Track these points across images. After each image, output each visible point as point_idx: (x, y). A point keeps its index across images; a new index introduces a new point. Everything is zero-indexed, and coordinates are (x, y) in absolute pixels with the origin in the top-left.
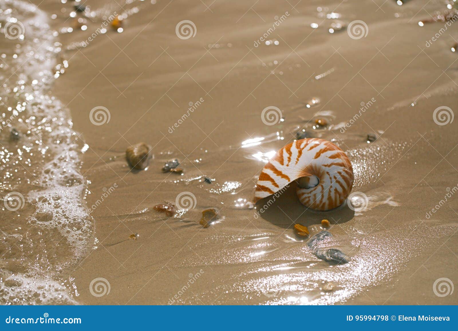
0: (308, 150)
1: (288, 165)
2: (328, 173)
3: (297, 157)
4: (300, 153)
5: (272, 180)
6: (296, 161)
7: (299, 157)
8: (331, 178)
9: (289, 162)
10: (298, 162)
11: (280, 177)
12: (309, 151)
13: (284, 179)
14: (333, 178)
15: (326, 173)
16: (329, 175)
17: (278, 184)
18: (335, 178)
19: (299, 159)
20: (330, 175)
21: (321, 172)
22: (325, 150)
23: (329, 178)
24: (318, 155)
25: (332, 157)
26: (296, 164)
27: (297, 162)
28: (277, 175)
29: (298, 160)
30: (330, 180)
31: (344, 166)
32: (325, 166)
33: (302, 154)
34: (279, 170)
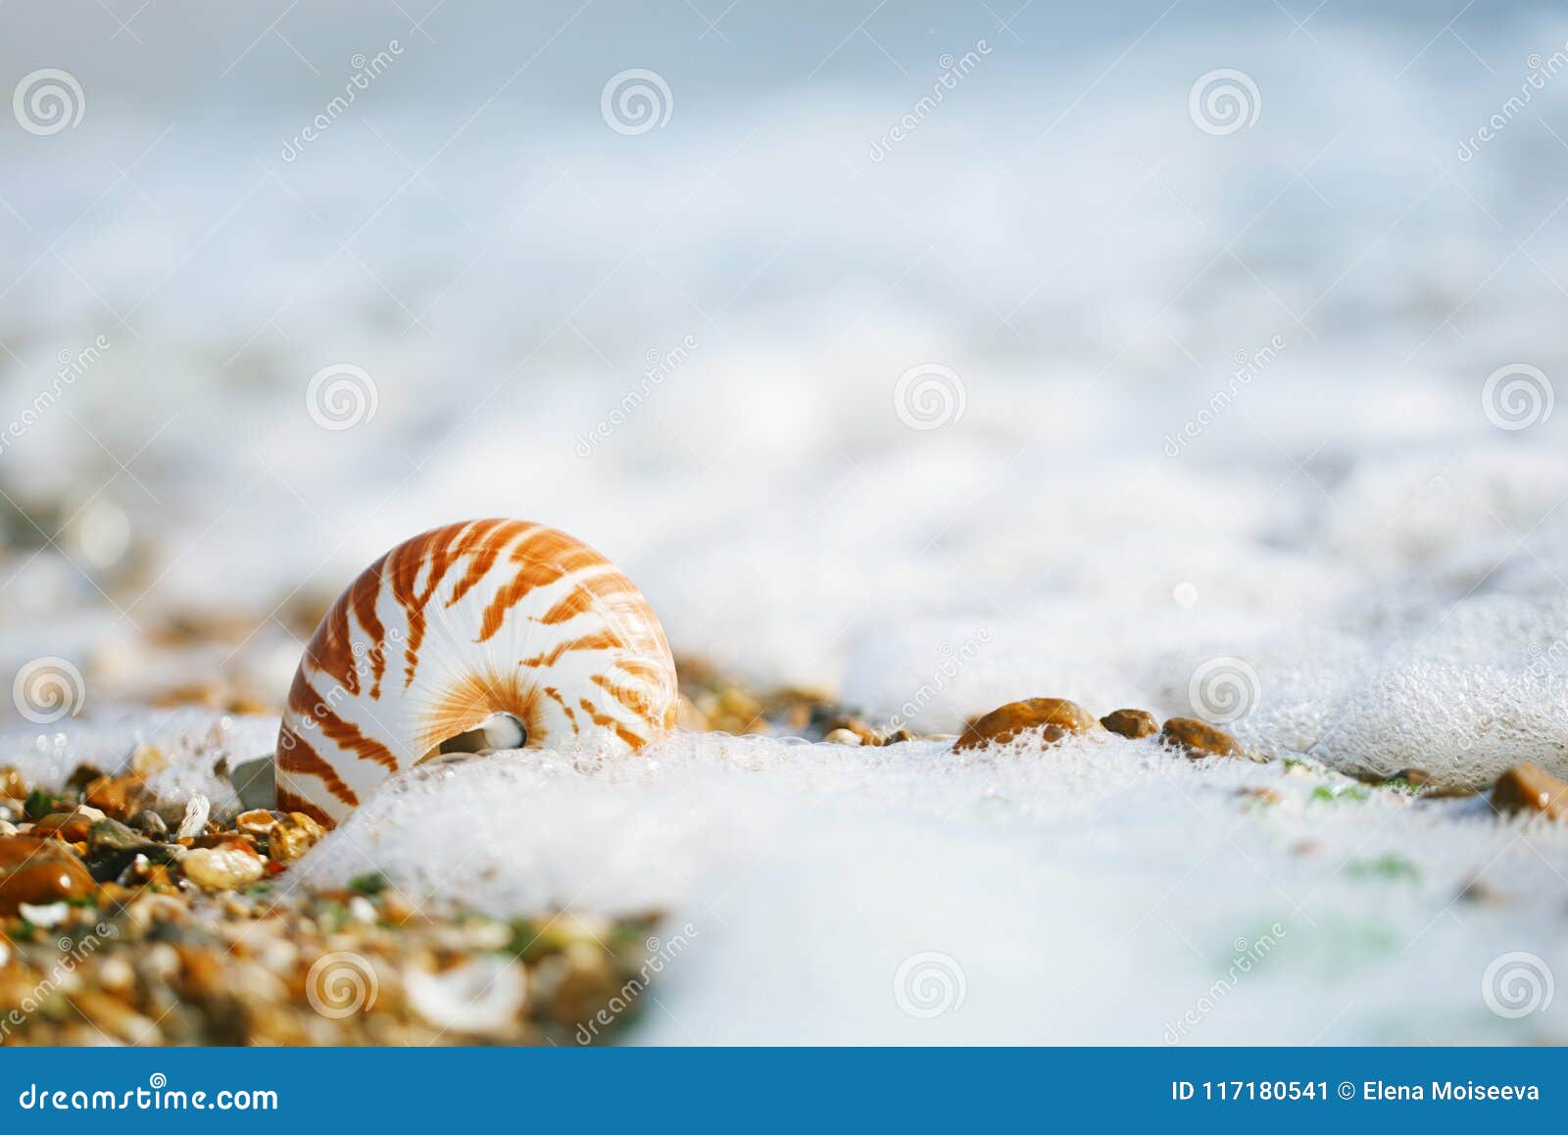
0: (447, 605)
1: (375, 693)
2: (550, 691)
3: (407, 647)
4: (417, 624)
5: (326, 771)
6: (407, 665)
7: (415, 643)
8: (569, 712)
9: (378, 677)
10: (417, 670)
11: (352, 754)
12: (453, 607)
13: (370, 763)
14: (578, 711)
15: (545, 694)
16: (557, 697)
17: (350, 788)
18: (587, 705)
19: (418, 654)
20: (564, 699)
21: (523, 692)
22: (518, 591)
23: (563, 713)
24: (493, 621)
25: (558, 615)
26: (409, 681)
27: (410, 672)
28: (343, 746)
29: (412, 659)
30: (568, 721)
31: (617, 644)
32: (535, 663)
33: (426, 630)
34: (346, 716)
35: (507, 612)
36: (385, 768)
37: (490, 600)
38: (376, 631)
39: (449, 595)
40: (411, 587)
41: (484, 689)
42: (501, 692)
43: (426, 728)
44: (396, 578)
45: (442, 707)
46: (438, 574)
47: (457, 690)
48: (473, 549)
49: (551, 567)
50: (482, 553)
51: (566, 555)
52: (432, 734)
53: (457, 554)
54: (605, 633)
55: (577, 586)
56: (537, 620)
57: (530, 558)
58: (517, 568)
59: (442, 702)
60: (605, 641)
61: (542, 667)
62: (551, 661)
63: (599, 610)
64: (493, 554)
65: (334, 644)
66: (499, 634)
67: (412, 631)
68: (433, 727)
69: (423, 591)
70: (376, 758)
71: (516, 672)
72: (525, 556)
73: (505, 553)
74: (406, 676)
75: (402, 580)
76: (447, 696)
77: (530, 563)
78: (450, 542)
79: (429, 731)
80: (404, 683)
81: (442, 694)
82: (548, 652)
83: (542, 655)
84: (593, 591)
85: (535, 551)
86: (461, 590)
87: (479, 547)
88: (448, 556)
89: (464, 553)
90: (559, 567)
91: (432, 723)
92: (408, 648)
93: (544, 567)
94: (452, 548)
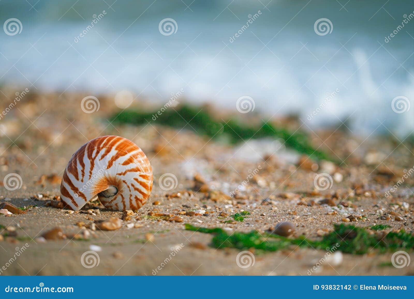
35: (114, 162)
36: (84, 200)
37: (110, 159)
38: (83, 165)
39: (100, 158)
40: (91, 155)
41: (108, 180)
42: (112, 181)
43: (93, 191)
44: (88, 153)
45: (97, 185)
46: (98, 152)
47: (101, 181)
48: (106, 146)
49: (124, 152)
50: (109, 148)
51: (128, 148)
52: (95, 192)
53: (103, 148)
54: (137, 168)
55: (130, 156)
56: (121, 164)
57: (120, 149)
58: (116, 152)
59: (97, 184)
60: (137, 170)
61: (122, 176)
62: (124, 174)
63: (136, 162)
64: (111, 148)
65: (73, 167)
66: (112, 167)
67: (91, 166)
68: (95, 190)
69: (94, 156)
70: (82, 197)
71: (116, 176)
72: (118, 149)
73: (114, 148)
74: (89, 177)
75: (90, 153)
76: (98, 182)
77: (119, 151)
78: (101, 144)
79: (94, 191)
80: (88, 179)
81: (97, 182)
82: (123, 172)
83: (122, 172)
84: (134, 157)
85: (121, 147)
86: (103, 157)
87: (108, 146)
88: (100, 148)
89: (104, 147)
90: (126, 152)
91: (94, 189)
92: (90, 170)
93: (123, 152)
94: (101, 146)
